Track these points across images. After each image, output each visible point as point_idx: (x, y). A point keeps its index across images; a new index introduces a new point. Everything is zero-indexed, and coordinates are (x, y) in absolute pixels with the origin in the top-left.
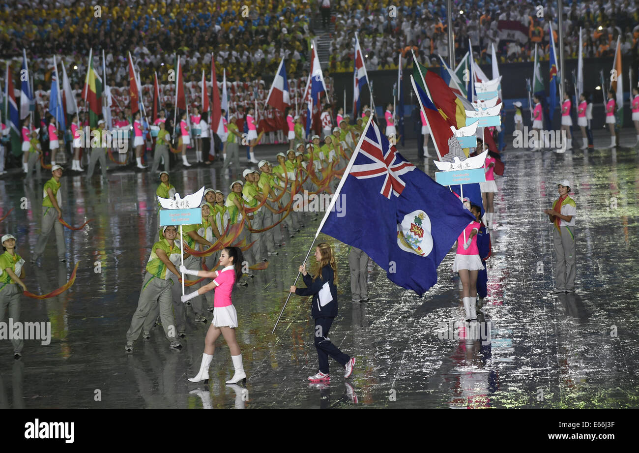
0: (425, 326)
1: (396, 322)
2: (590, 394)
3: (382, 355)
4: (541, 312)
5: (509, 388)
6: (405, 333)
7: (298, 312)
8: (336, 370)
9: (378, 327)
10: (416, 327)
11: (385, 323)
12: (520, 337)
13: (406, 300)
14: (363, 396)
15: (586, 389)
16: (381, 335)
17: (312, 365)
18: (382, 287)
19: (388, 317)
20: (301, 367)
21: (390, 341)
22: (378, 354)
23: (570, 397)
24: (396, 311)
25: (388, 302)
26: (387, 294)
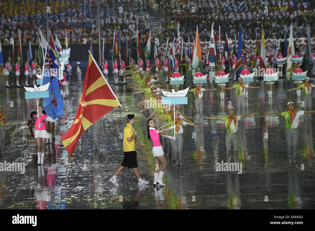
2: (108, 199)
4: (87, 161)
5: (71, 197)
12: (77, 172)
15: (107, 196)
23: (99, 200)
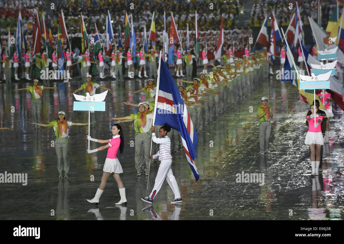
0: (300, 168)
1: (284, 165)
3: (276, 183)
6: (289, 172)
7: (229, 158)
8: (250, 191)
9: (274, 168)
10: (295, 168)
11: (278, 166)
13: (290, 153)
14: (265, 206)
16: (275, 172)
17: (237, 188)
18: (276, 146)
19: (279, 163)
20: (231, 189)
21: (280, 176)
22: (273, 183)
24: (284, 159)
25: (280, 154)
26: (279, 150)
